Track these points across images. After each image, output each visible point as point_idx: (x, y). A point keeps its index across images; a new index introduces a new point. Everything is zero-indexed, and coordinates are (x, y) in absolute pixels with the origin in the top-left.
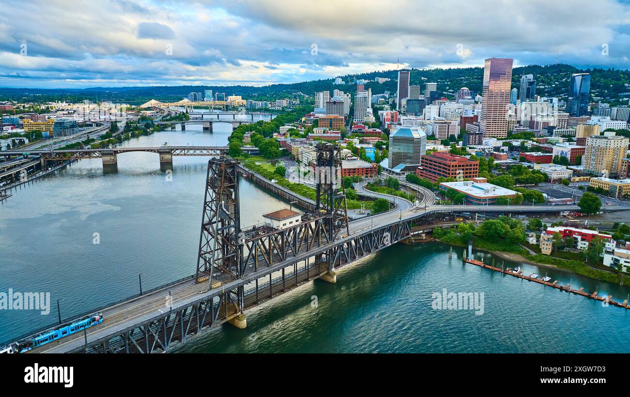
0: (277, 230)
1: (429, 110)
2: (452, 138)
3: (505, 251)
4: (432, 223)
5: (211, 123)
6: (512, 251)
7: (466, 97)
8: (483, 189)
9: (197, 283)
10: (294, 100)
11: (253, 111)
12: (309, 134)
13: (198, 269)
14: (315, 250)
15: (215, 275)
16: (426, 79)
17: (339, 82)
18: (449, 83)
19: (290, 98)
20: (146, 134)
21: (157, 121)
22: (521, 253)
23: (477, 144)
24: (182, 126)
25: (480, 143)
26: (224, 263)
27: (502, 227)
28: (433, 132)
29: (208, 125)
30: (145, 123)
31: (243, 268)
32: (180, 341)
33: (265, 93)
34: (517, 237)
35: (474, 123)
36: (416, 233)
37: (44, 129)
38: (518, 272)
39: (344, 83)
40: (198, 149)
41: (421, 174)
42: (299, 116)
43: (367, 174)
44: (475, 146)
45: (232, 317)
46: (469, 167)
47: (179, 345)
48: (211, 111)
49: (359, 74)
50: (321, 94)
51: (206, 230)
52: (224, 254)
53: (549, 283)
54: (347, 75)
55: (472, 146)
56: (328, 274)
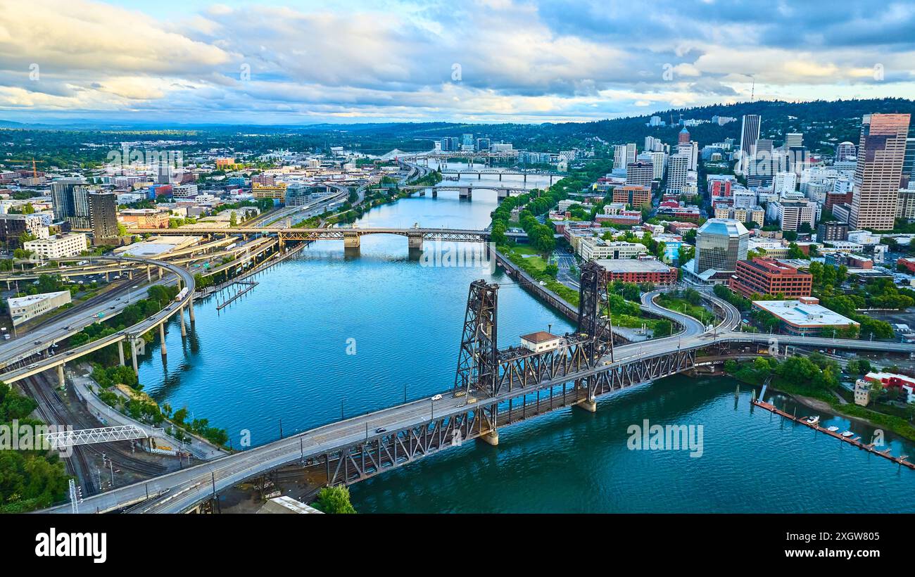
0: (533, 352)
1: (781, 179)
2: (804, 227)
3: (809, 396)
4: (726, 354)
5: (470, 189)
6: (817, 397)
7: (847, 157)
8: (806, 313)
9: (454, 397)
10: (587, 151)
11: (527, 168)
12: (597, 215)
13: (456, 384)
14: (573, 375)
15: (471, 391)
16: (796, 118)
17: (656, 121)
18: (832, 127)
19: (581, 147)
20: (390, 202)
21: (403, 183)
22: (827, 400)
23: (838, 240)
24: (433, 193)
25: (845, 238)
26: (480, 381)
27: (808, 366)
28: (777, 217)
29: (466, 193)
30: (388, 187)
31: (497, 387)
32: (437, 448)
33: (546, 137)
34: (825, 381)
35: (845, 204)
36: (703, 364)
37: (274, 196)
38: (813, 422)
39: (663, 123)
40: (454, 233)
41: (735, 285)
42: (589, 180)
43: (662, 280)
44: (835, 243)
45: (485, 433)
46: (797, 282)
47: (437, 451)
48: (470, 165)
49: (690, 109)
50: (624, 148)
51: (466, 348)
52: (480, 373)
53: (847, 439)
54: (670, 110)
55: (830, 242)
56: (587, 401)
